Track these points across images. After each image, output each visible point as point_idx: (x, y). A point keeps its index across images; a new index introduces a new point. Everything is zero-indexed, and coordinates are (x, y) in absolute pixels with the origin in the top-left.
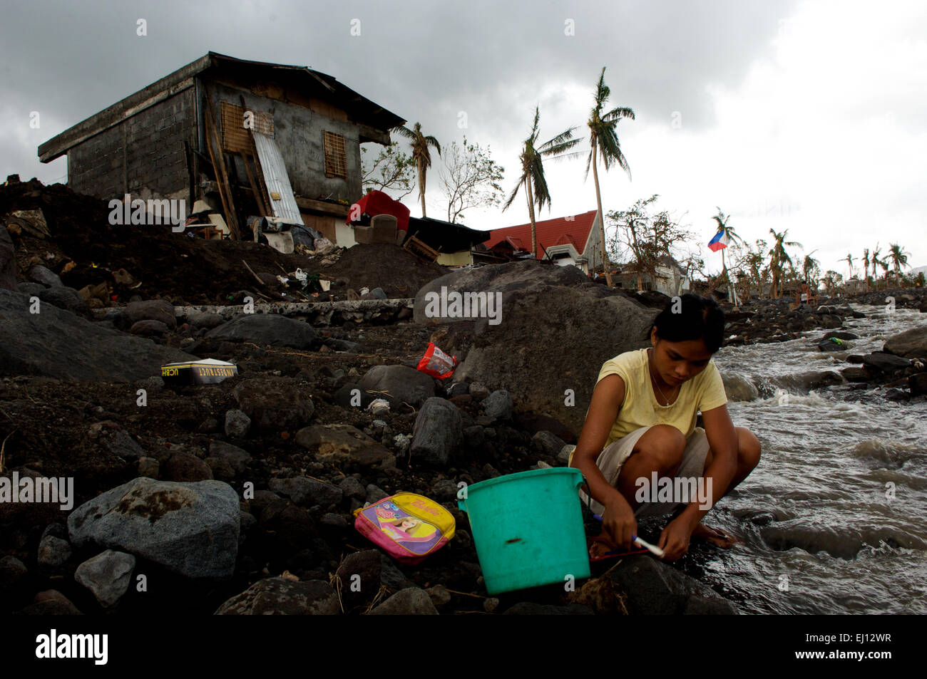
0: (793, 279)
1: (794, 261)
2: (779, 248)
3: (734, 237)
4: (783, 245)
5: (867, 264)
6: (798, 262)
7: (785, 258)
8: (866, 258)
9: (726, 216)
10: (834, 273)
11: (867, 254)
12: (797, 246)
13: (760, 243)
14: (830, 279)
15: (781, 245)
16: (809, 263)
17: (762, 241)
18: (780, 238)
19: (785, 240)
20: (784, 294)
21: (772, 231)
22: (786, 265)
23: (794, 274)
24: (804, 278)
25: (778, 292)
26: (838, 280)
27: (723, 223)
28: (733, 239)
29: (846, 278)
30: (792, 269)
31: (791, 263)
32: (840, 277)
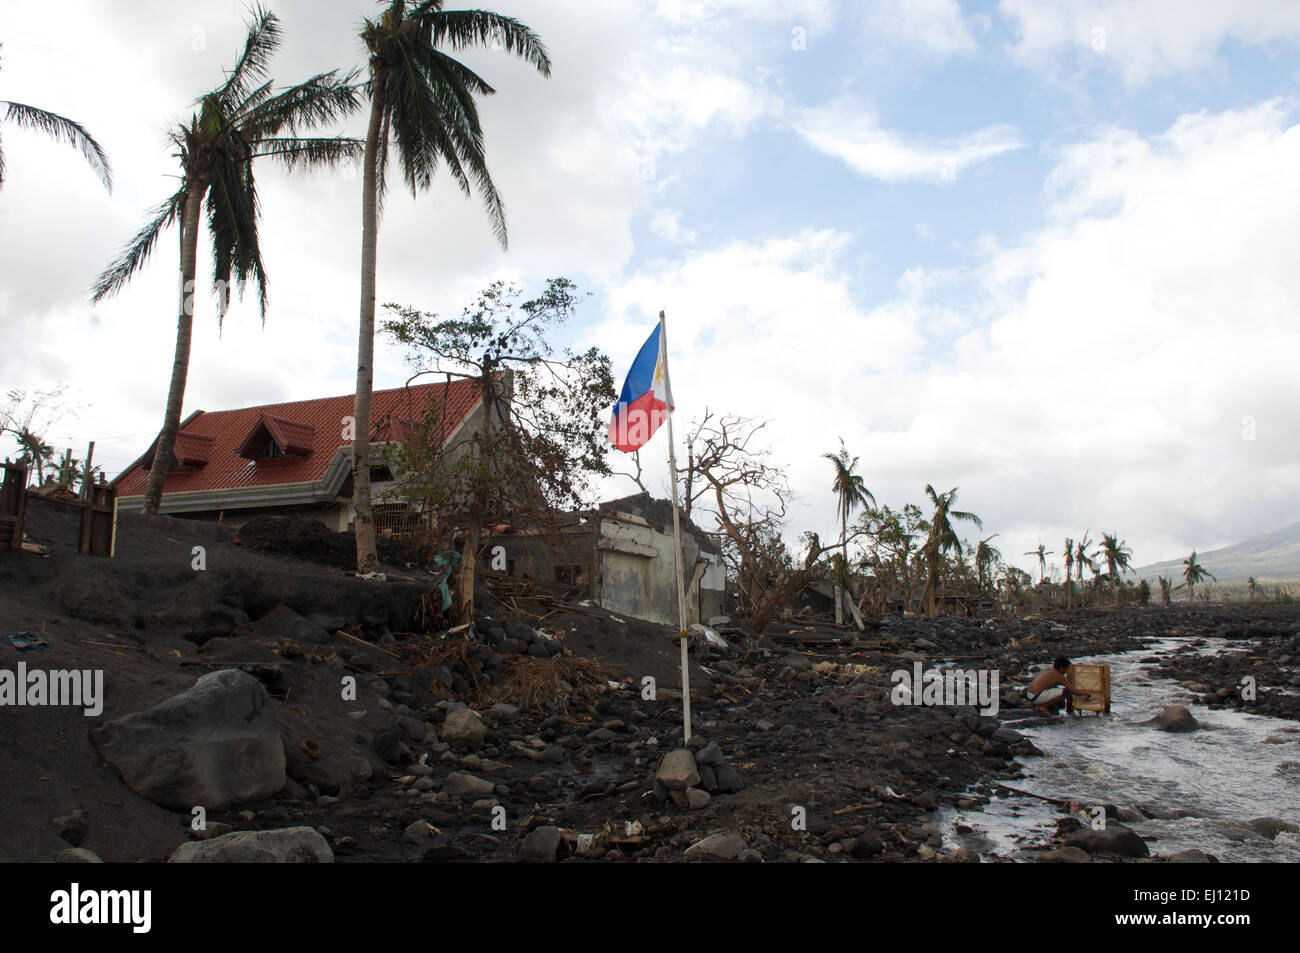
0: (962, 577)
1: (964, 548)
2: (941, 521)
3: (863, 495)
4: (949, 516)
5: (1069, 562)
6: (970, 551)
7: (951, 539)
8: (1069, 552)
9: (851, 456)
10: (1020, 572)
11: (1070, 547)
12: (972, 522)
13: (911, 511)
14: (1015, 581)
15: (944, 516)
16: (985, 553)
17: (914, 507)
18: (943, 504)
19: (952, 508)
20: (946, 602)
21: (930, 489)
22: (951, 553)
23: (963, 569)
24: (977, 577)
25: (937, 600)
26: (1024, 583)
27: (847, 469)
28: (862, 498)
29: (1036, 581)
30: (960, 561)
31: (960, 551)
32: (1027, 578)
